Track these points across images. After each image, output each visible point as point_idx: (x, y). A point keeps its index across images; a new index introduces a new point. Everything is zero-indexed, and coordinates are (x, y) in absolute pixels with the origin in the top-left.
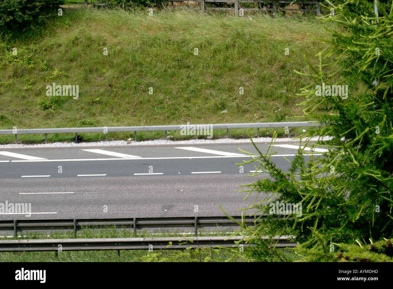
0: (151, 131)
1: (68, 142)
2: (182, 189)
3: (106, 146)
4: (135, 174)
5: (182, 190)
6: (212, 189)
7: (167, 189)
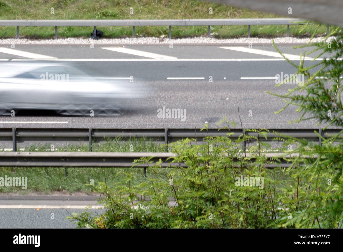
0: (191, 27)
1: (85, 38)
2: (227, 97)
3: (132, 44)
4: (168, 78)
5: (227, 99)
6: (266, 98)
7: (209, 97)
